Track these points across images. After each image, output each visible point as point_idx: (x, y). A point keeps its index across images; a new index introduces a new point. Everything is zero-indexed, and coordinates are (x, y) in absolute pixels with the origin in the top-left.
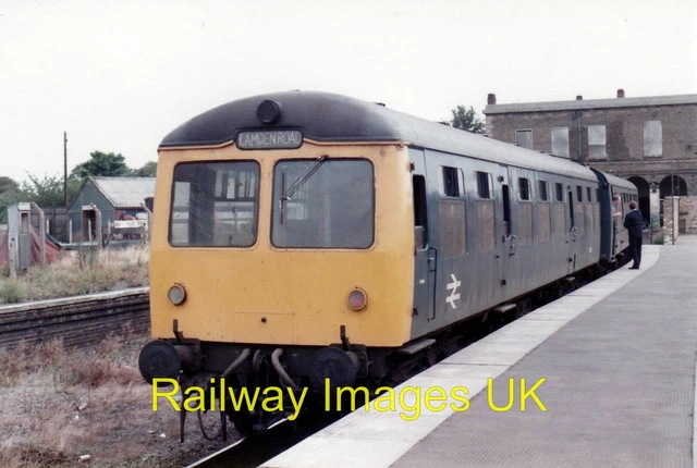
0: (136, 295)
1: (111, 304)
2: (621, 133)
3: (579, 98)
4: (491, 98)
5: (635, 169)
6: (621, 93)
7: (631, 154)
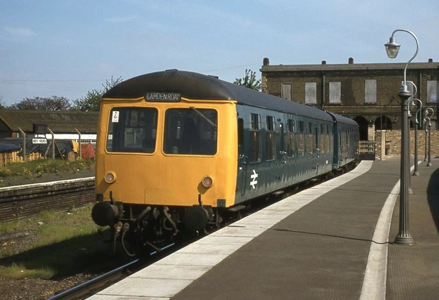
0: (64, 184)
1: (49, 189)
2: (350, 87)
3: (324, 62)
4: (266, 61)
5: (360, 111)
6: (351, 60)
7: (357, 101)
